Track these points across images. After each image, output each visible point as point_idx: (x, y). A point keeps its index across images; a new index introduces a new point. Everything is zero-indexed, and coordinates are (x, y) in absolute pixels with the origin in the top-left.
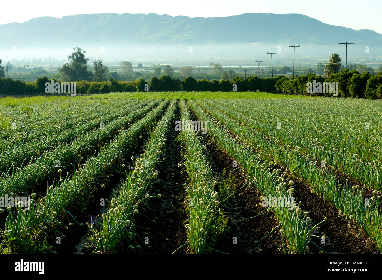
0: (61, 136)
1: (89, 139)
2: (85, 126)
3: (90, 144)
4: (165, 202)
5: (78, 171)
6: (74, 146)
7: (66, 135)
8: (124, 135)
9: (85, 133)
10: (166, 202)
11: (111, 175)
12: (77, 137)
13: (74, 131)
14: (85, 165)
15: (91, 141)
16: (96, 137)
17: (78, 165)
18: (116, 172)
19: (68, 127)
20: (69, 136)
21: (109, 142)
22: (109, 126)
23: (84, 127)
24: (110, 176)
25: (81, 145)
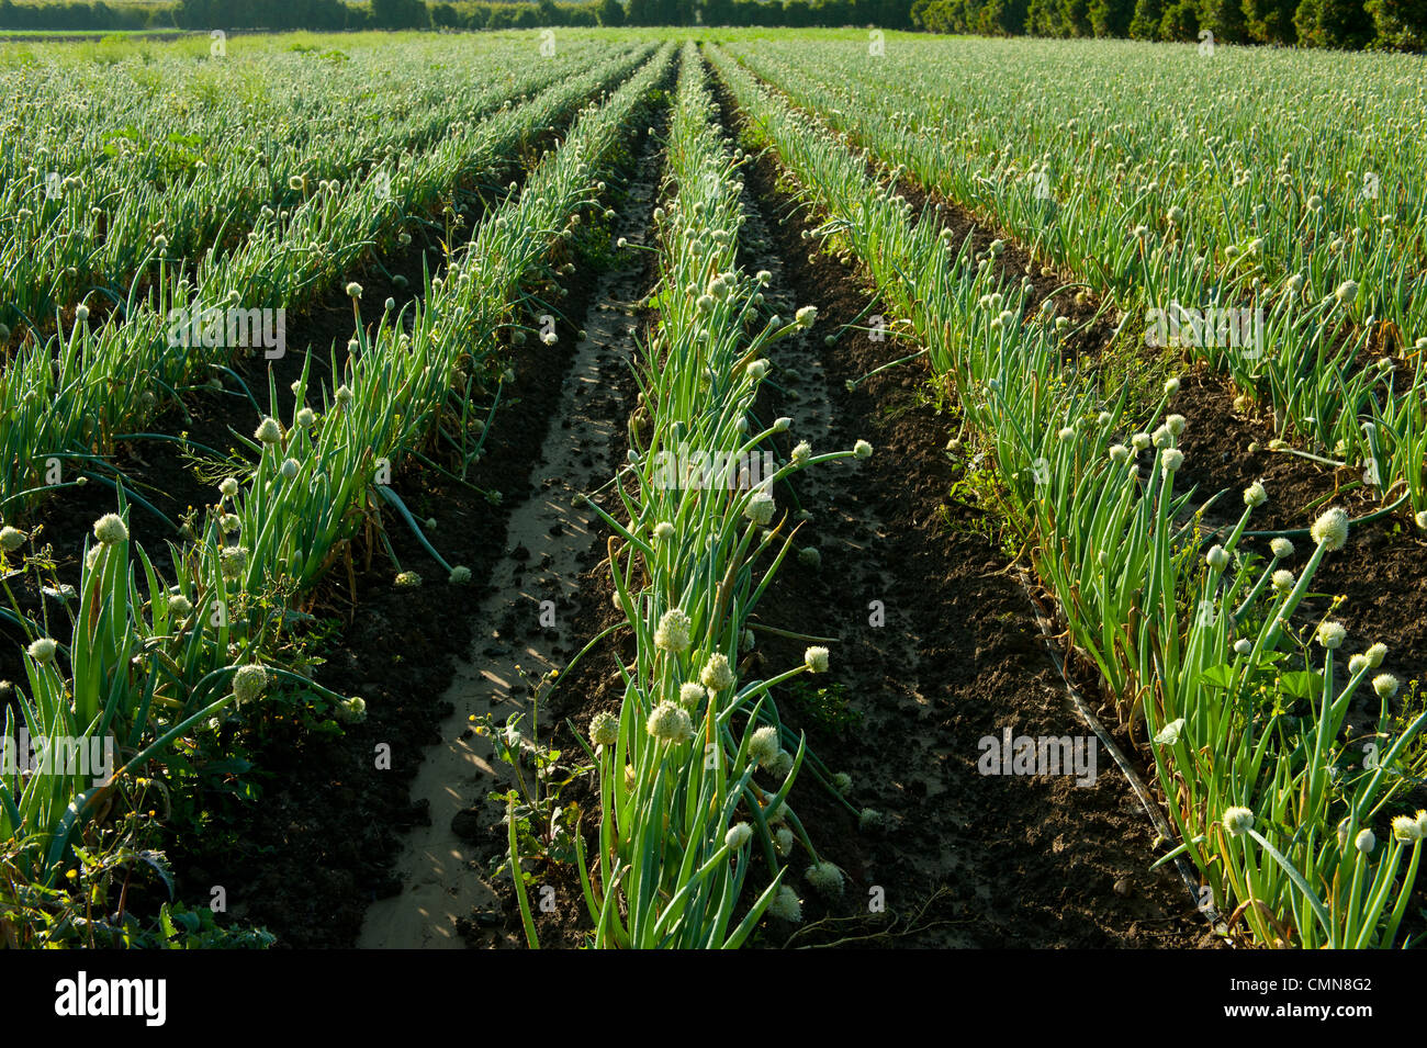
0: (409, 128)
1: (490, 136)
2: (481, 99)
3: (495, 154)
4: (798, 399)
5: (443, 278)
6: (442, 161)
7: (424, 125)
8: (597, 125)
9: (478, 118)
10: (805, 400)
11: (569, 268)
12: (451, 131)
13: (447, 112)
14: (473, 246)
15: (498, 144)
16: (511, 132)
17: (445, 248)
18: (585, 256)
19: (434, 100)
20: (434, 125)
21: (551, 147)
22: (545, 97)
23: (476, 102)
24: (566, 272)
25: (465, 157)
